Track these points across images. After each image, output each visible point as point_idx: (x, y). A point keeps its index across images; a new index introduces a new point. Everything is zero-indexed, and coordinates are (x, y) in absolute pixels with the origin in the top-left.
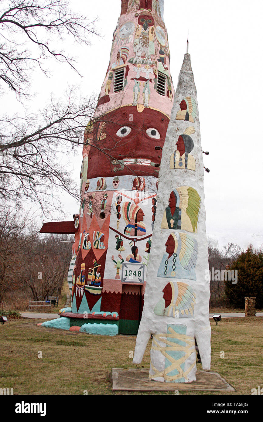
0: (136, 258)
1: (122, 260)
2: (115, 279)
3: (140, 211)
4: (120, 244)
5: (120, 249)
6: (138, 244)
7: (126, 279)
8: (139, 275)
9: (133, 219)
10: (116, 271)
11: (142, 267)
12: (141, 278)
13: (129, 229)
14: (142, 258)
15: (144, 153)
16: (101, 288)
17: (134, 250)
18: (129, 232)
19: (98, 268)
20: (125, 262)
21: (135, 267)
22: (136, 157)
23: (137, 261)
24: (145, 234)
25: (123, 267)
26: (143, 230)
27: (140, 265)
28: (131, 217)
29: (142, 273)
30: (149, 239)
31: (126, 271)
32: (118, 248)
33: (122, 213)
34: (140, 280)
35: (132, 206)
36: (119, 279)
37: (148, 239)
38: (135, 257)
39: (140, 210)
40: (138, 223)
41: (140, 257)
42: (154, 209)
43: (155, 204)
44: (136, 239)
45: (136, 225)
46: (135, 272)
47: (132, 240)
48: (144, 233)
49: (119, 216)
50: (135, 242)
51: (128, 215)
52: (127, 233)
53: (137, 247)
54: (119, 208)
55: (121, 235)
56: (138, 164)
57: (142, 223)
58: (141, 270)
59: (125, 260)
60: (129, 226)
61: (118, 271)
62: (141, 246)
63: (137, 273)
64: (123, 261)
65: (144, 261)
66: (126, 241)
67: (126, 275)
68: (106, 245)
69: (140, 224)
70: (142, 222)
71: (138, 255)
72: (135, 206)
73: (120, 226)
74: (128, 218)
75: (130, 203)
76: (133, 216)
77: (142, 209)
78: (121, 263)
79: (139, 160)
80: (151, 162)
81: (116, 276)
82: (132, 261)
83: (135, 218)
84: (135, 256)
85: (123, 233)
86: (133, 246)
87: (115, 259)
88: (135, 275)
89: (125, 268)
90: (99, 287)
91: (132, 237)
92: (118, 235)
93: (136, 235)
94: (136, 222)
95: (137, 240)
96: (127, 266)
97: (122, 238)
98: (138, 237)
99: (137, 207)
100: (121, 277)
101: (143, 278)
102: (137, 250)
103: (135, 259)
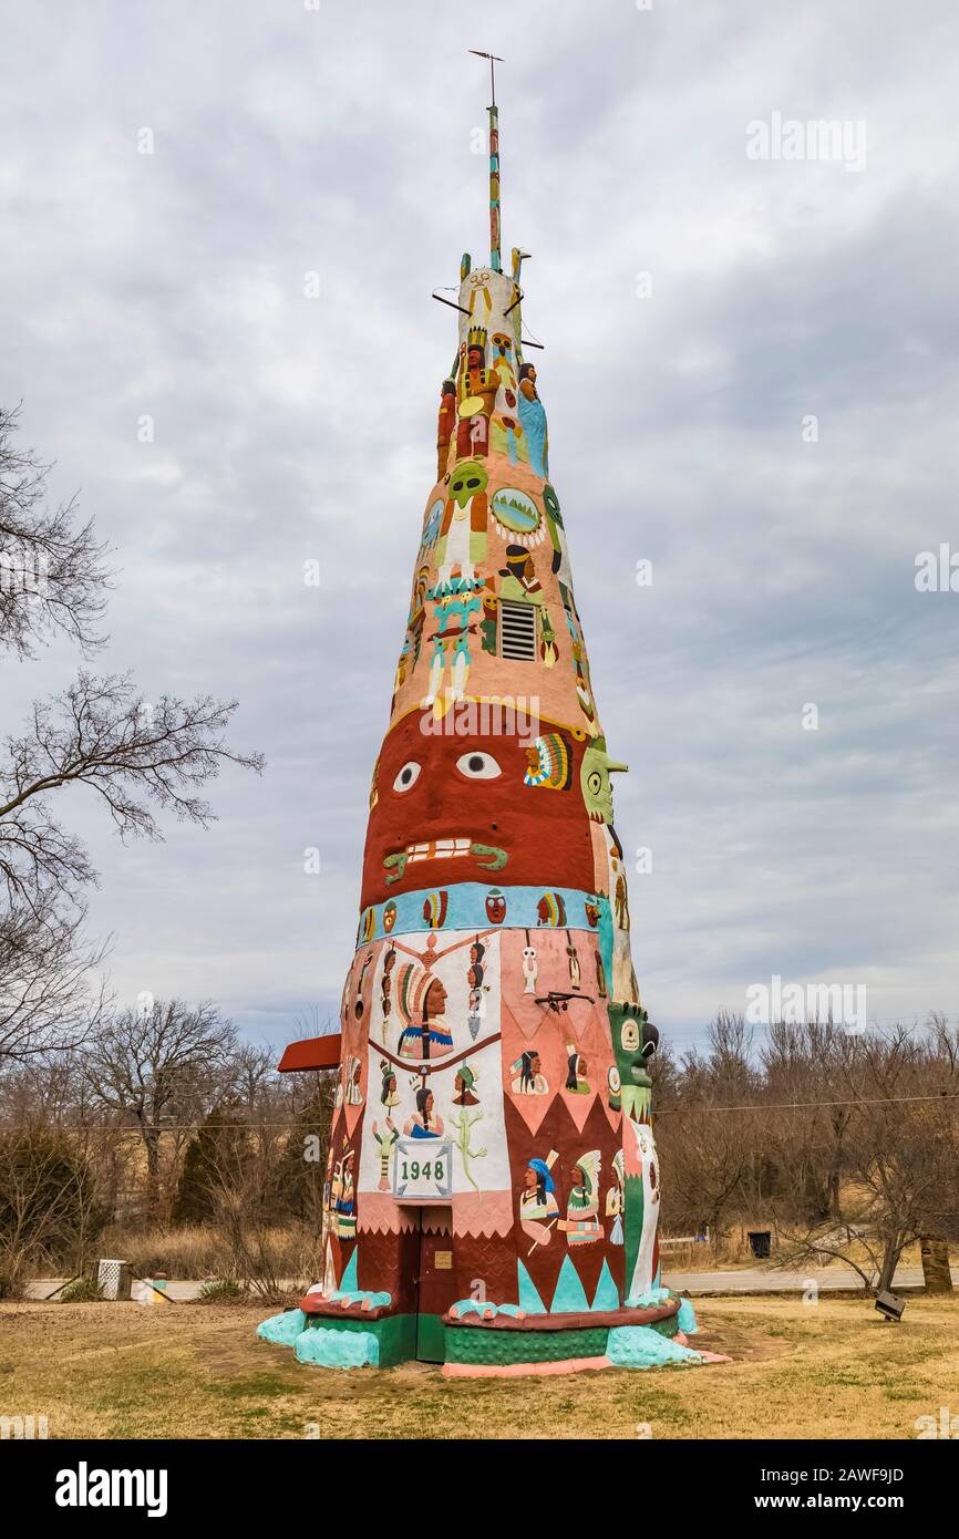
0: (429, 1123)
1: (395, 1131)
2: (378, 1191)
3: (434, 986)
4: (389, 1085)
5: (388, 1101)
6: (433, 1082)
7: (403, 1188)
8: (439, 1175)
9: (416, 1010)
10: (381, 1166)
11: (445, 1151)
12: (443, 1183)
13: (409, 1041)
14: (446, 1122)
15: (450, 824)
16: (354, 1218)
17: (424, 1099)
18: (409, 1050)
19: (349, 1162)
20: (404, 1138)
21: (425, 1152)
22: (432, 838)
23: (433, 1132)
24: (452, 1051)
25: (396, 1151)
26: (446, 1039)
27: (439, 1143)
28: (412, 1006)
29: (445, 1170)
30: (464, 1063)
31: (405, 1164)
32: (384, 1099)
33: (394, 997)
34: (440, 1189)
35: (416, 973)
36: (389, 1191)
37: (459, 1066)
38: (426, 1121)
39: (436, 981)
40: (431, 1022)
41: (439, 1121)
42: (473, 974)
43: (479, 960)
44: (428, 1067)
45: (425, 1028)
46: (428, 1165)
47: (417, 1070)
48: (447, 1047)
49: (386, 1007)
50: (424, 1075)
51: (404, 1002)
52: (405, 1054)
53: (430, 1092)
54: (386, 984)
55: (392, 1059)
56: (439, 855)
57: (440, 1020)
58: (443, 1159)
59: (400, 1131)
60: (409, 1032)
61: (385, 1166)
62: (443, 1086)
63: (433, 1169)
64: (397, 1136)
65: (451, 1132)
66: (403, 1078)
67: (405, 1177)
68: (363, 1092)
69: (436, 1022)
70: (442, 1016)
71: (433, 1114)
72: (423, 972)
73: (388, 1035)
74: (405, 1010)
75: (411, 967)
76: (416, 1004)
77: (439, 978)
78: (393, 1141)
79: (440, 844)
80: (473, 843)
81: (381, 1183)
82: (419, 1133)
83: (421, 1008)
84: (426, 1117)
85: (395, 1054)
86: (421, 1088)
87: (379, 1132)
88: (428, 1174)
89: (402, 1158)
90: (351, 1218)
91: (416, 1063)
92: (387, 1061)
93: (426, 1056)
94: (425, 1019)
95: (430, 1070)
96: (407, 1148)
97: (395, 1068)
98: (433, 1062)
99: (427, 976)
100: (392, 1184)
101: (450, 1185)
102: (431, 1098)
103: (426, 1127)
